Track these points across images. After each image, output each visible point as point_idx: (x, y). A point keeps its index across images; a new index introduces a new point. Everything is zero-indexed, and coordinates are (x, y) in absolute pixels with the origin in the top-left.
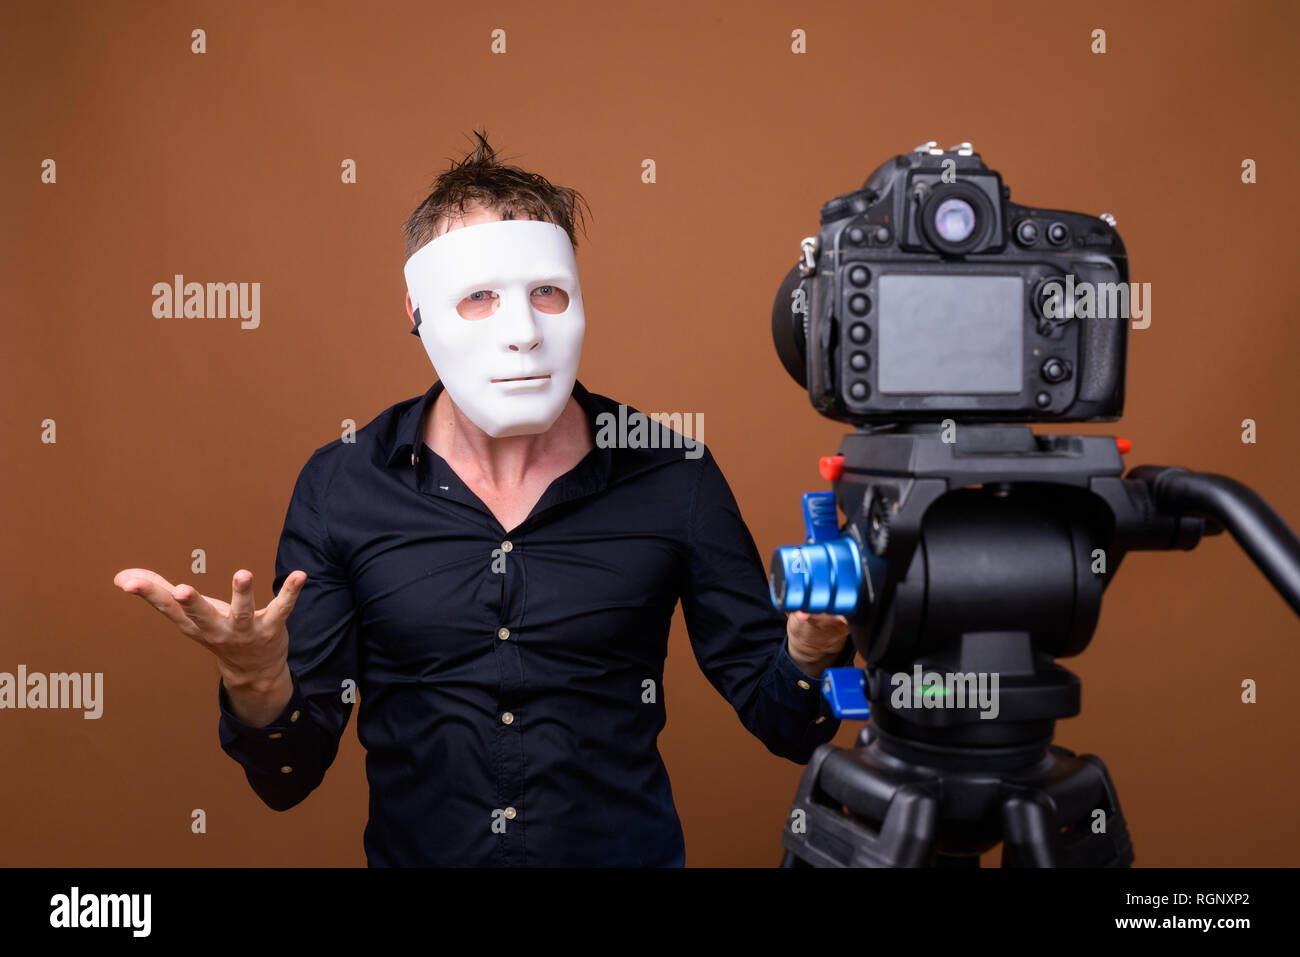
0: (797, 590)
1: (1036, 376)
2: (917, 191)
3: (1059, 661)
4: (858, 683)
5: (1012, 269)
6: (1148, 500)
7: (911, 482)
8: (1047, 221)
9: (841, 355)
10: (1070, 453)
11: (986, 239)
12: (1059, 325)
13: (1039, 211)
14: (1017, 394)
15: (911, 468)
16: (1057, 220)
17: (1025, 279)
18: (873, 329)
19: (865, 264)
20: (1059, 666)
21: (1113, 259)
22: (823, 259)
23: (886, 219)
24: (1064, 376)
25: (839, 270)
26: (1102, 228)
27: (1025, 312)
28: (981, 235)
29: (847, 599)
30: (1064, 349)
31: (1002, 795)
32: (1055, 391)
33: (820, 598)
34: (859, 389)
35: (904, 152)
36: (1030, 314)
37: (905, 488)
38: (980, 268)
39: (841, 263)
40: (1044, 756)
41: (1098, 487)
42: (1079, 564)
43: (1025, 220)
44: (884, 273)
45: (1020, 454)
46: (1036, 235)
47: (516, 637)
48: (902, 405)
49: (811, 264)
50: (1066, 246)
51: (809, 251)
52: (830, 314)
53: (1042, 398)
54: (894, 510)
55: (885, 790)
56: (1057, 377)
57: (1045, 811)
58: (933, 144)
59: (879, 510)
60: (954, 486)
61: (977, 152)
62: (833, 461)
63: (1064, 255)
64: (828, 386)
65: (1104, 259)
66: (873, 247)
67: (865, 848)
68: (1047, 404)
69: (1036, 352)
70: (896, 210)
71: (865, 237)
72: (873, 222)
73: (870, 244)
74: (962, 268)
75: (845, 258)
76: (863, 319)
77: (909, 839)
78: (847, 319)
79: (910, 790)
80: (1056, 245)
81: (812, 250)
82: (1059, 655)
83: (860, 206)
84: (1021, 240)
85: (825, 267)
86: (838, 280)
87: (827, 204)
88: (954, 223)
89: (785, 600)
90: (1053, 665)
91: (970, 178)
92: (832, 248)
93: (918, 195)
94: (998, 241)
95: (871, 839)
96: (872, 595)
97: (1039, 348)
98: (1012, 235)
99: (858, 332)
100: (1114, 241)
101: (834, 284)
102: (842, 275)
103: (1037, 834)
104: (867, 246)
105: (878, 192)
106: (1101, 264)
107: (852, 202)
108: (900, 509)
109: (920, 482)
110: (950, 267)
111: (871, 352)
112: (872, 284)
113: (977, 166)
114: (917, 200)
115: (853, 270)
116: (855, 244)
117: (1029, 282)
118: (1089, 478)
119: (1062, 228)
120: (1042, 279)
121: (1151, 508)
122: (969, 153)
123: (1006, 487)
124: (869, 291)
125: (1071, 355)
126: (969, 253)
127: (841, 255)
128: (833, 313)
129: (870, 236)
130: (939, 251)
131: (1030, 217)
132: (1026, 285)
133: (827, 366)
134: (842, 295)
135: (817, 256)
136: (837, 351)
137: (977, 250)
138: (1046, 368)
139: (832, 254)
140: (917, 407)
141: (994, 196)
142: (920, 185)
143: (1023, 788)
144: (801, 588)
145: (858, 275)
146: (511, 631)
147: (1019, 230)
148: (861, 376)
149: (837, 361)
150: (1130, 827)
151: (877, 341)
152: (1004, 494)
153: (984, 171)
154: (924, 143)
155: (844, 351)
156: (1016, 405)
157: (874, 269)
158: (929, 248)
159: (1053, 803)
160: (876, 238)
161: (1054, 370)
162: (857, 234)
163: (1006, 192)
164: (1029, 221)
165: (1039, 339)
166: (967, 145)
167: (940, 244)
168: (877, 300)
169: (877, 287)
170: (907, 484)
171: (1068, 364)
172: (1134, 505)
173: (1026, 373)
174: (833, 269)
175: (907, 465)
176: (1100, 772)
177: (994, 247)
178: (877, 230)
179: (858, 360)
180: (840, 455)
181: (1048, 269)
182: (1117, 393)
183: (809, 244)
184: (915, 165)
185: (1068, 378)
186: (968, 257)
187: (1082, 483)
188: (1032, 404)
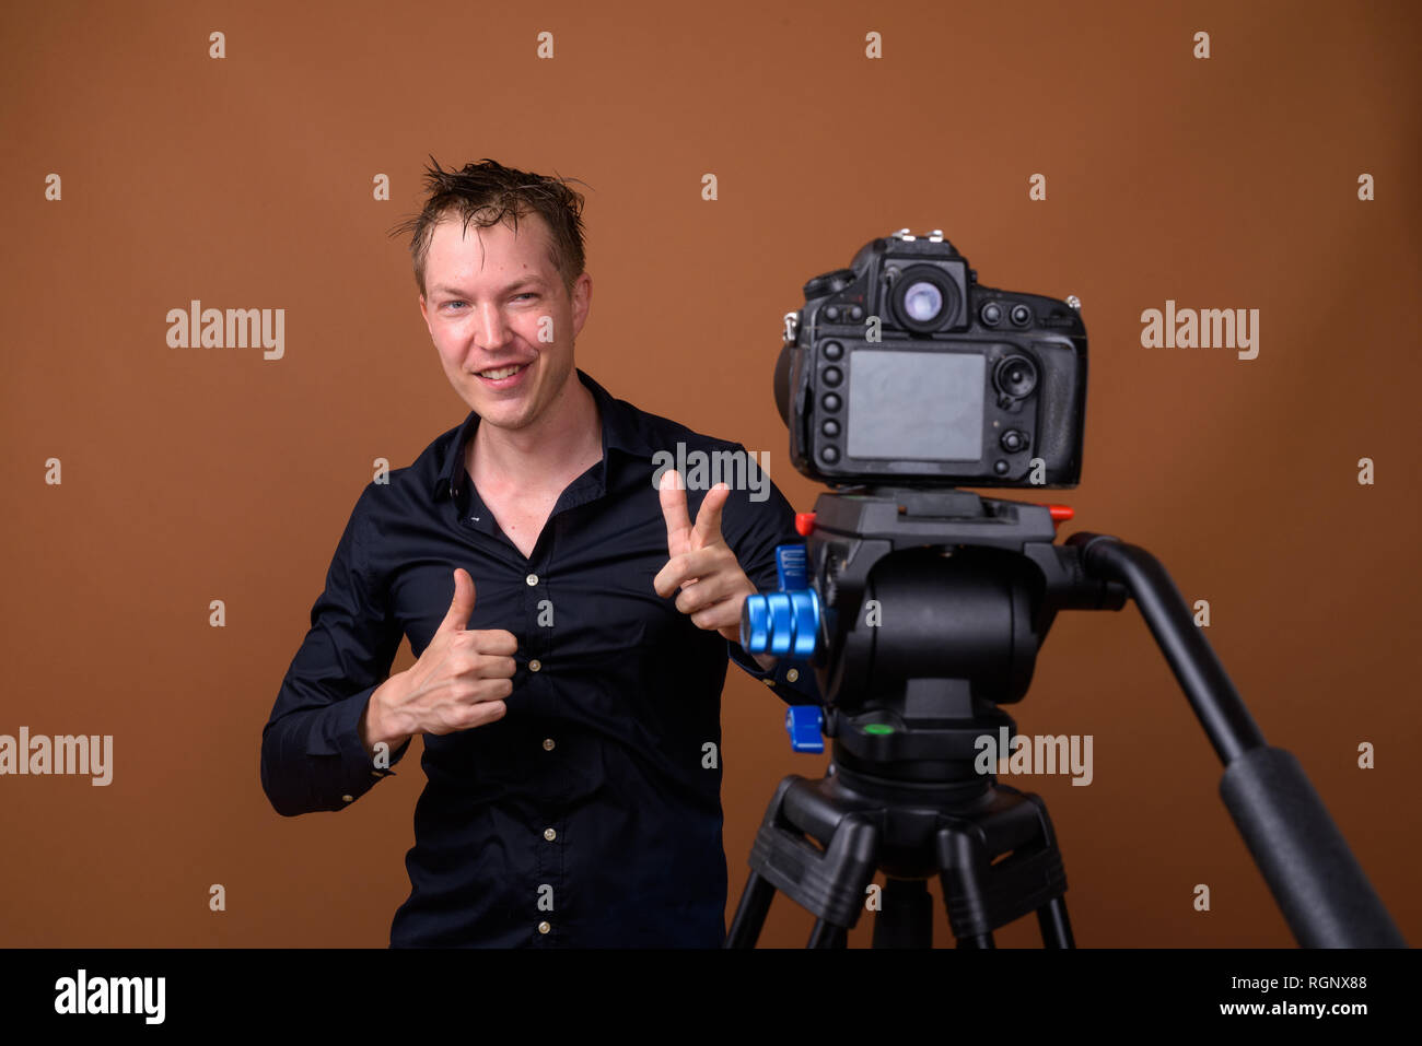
0: (761, 634)
1: (995, 445)
2: (888, 275)
3: (1002, 707)
4: (817, 720)
5: (976, 347)
6: (1078, 565)
7: (859, 542)
8: (1010, 303)
9: (814, 422)
10: (1008, 520)
11: (952, 319)
12: (1017, 400)
13: (1004, 293)
14: (976, 462)
15: (859, 530)
16: (1023, 302)
17: (987, 356)
18: (843, 398)
19: (839, 340)
20: (1002, 711)
21: (1072, 340)
22: (802, 333)
23: (861, 299)
24: (1022, 446)
25: (815, 345)
26: (1062, 310)
27: (986, 386)
28: (946, 317)
29: (806, 644)
30: (1022, 422)
31: (938, 825)
32: (1012, 460)
33: (781, 642)
34: (830, 453)
35: (883, 235)
36: (992, 389)
37: (854, 547)
38: (944, 346)
39: (817, 338)
40: (986, 791)
41: (1031, 552)
42: (1017, 620)
43: (989, 302)
44: (856, 349)
45: (967, 519)
46: (999, 316)
47: (547, 669)
48: (868, 469)
49: (791, 337)
50: (1028, 327)
51: (790, 325)
52: (805, 384)
53: (1001, 466)
54: (842, 567)
55: (834, 818)
56: (1014, 447)
57: (975, 842)
58: (906, 231)
59: (831, 568)
60: (897, 548)
61: (948, 238)
62: (806, 517)
63: (1025, 335)
64: (802, 449)
65: (1065, 340)
66: (846, 324)
67: (813, 868)
68: (1004, 472)
69: (996, 424)
70: (870, 290)
71: (840, 314)
72: (846, 302)
73: (844, 321)
74: (928, 345)
75: (820, 333)
76: (836, 390)
77: (851, 860)
78: (821, 388)
79: (852, 819)
80: (1019, 326)
81: (794, 324)
82: (1002, 702)
83: (838, 286)
84: (985, 320)
85: (804, 341)
86: (813, 352)
87: (809, 282)
88: (922, 304)
89: (750, 643)
90: (998, 710)
91: (939, 263)
92: (809, 324)
93: (889, 278)
94: (963, 322)
95: (819, 861)
96: (827, 642)
97: (999, 420)
98: (976, 316)
99: (831, 401)
100: (1075, 323)
101: (810, 357)
102: (817, 349)
103: (965, 861)
104: (841, 323)
105: (856, 272)
106: (1061, 344)
107: (830, 282)
108: (848, 567)
109: (866, 543)
110: (917, 344)
111: (841, 420)
112: (845, 357)
113: (947, 252)
114: (888, 283)
115: (826, 345)
116: (831, 321)
117: (991, 359)
118: (1023, 544)
119: (1025, 311)
120: (1003, 357)
121: (1080, 573)
122: (939, 240)
123: (949, 548)
124: (842, 364)
125: (1030, 427)
126: (936, 332)
127: (816, 331)
128: (808, 383)
129: (845, 313)
130: (907, 330)
131: (995, 299)
132: (988, 362)
133: (801, 431)
134: (816, 369)
135: (798, 330)
136: (811, 418)
137: (943, 329)
138: (1004, 439)
139: (810, 329)
140: (883, 471)
141: (961, 280)
142: (892, 269)
143: (957, 820)
144: (764, 632)
145: (832, 350)
146: (543, 662)
147: (983, 312)
148: (832, 441)
149: (810, 427)
150: (1065, 860)
151: (847, 410)
152: (948, 555)
153: (954, 255)
154: (899, 229)
155: (816, 419)
156: (976, 472)
157: (847, 344)
158: (898, 326)
159: (983, 835)
160: (850, 315)
161: (1012, 440)
162: (832, 312)
163: (974, 276)
164: (993, 304)
165: (999, 412)
166: (938, 232)
167: (908, 324)
168: (848, 373)
169: (848, 361)
170: (855, 544)
171: (1026, 435)
172: (1064, 569)
173: (985, 443)
174: (809, 344)
175: (856, 527)
176: (1038, 810)
177: (958, 327)
178: (852, 309)
179: (830, 427)
180: (814, 511)
181: (1009, 347)
182: (1072, 463)
183: (791, 319)
184: (889, 250)
185: (1026, 447)
186: (935, 336)
187: (1017, 548)
188: (992, 472)
